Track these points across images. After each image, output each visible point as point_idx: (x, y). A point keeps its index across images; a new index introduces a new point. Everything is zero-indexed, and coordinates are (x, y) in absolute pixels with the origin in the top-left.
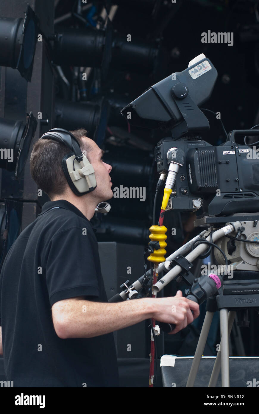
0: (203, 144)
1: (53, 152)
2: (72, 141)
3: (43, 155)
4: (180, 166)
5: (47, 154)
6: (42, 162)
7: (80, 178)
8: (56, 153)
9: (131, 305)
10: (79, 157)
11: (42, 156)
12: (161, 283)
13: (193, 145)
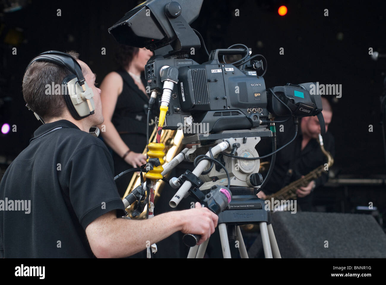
0: (191, 63)
1: (53, 75)
2: (75, 65)
3: (42, 78)
4: (174, 83)
5: (46, 77)
6: (41, 85)
7: (81, 102)
8: (55, 76)
9: (161, 220)
10: (82, 80)
11: (41, 80)
12: (177, 198)
13: (182, 63)
